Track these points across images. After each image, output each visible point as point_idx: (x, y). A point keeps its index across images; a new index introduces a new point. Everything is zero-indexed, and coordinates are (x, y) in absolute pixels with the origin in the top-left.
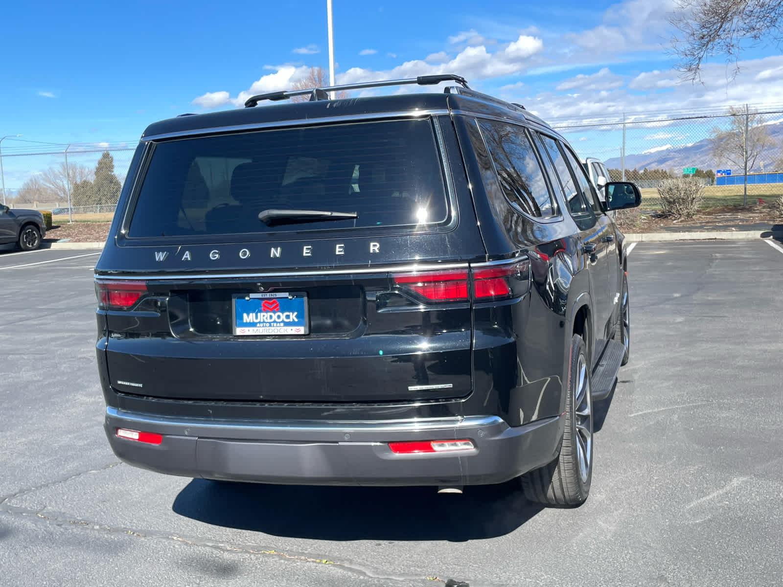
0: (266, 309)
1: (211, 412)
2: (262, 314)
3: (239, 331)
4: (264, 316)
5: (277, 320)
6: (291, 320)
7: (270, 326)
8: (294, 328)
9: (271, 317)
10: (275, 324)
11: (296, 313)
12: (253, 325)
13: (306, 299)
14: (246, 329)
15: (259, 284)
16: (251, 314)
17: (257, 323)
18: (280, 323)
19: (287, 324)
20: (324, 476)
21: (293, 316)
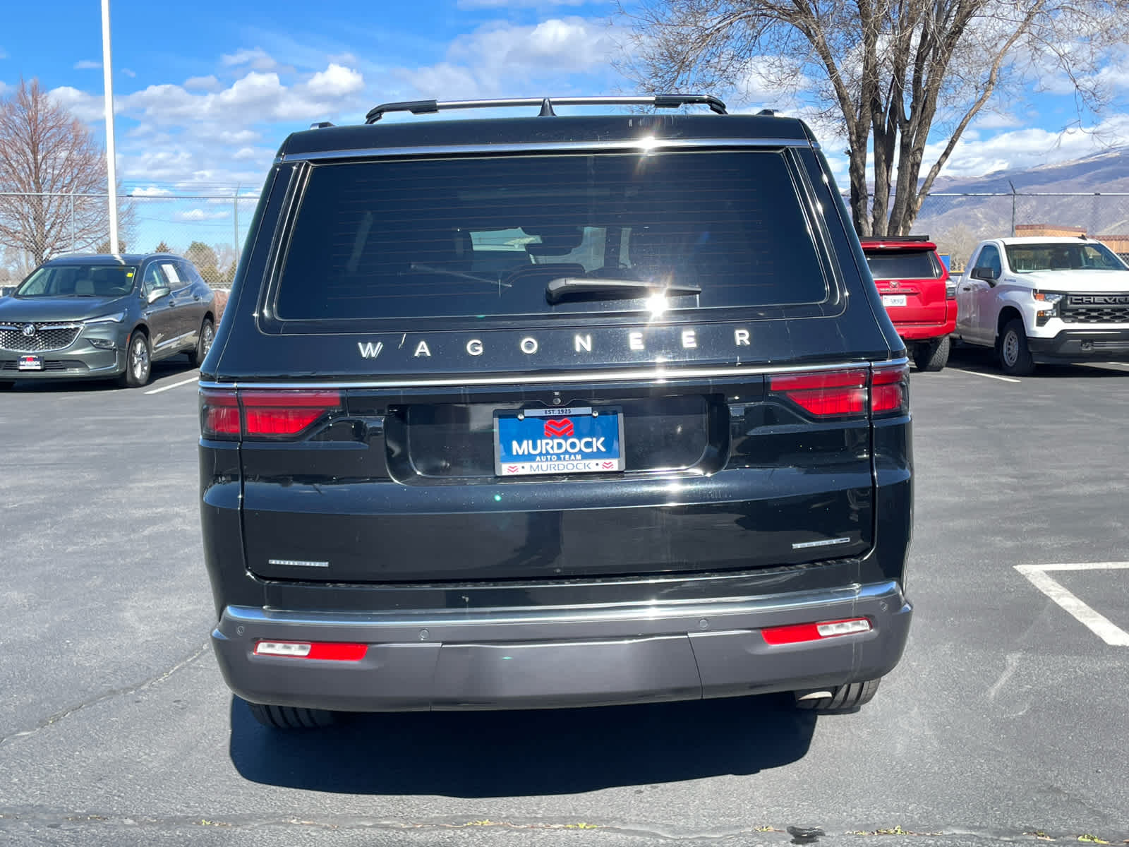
0: (552, 434)
1: (467, 599)
2: (544, 441)
3: (505, 469)
4: (547, 444)
5: (570, 450)
6: (595, 450)
7: (559, 459)
8: (601, 462)
9: (560, 445)
10: (567, 456)
11: (602, 439)
12: (529, 458)
13: (621, 416)
14: (519, 465)
15: (557, 394)
16: (525, 442)
17: (535, 455)
18: (575, 454)
19: (586, 456)
20: (647, 688)
21: (598, 444)
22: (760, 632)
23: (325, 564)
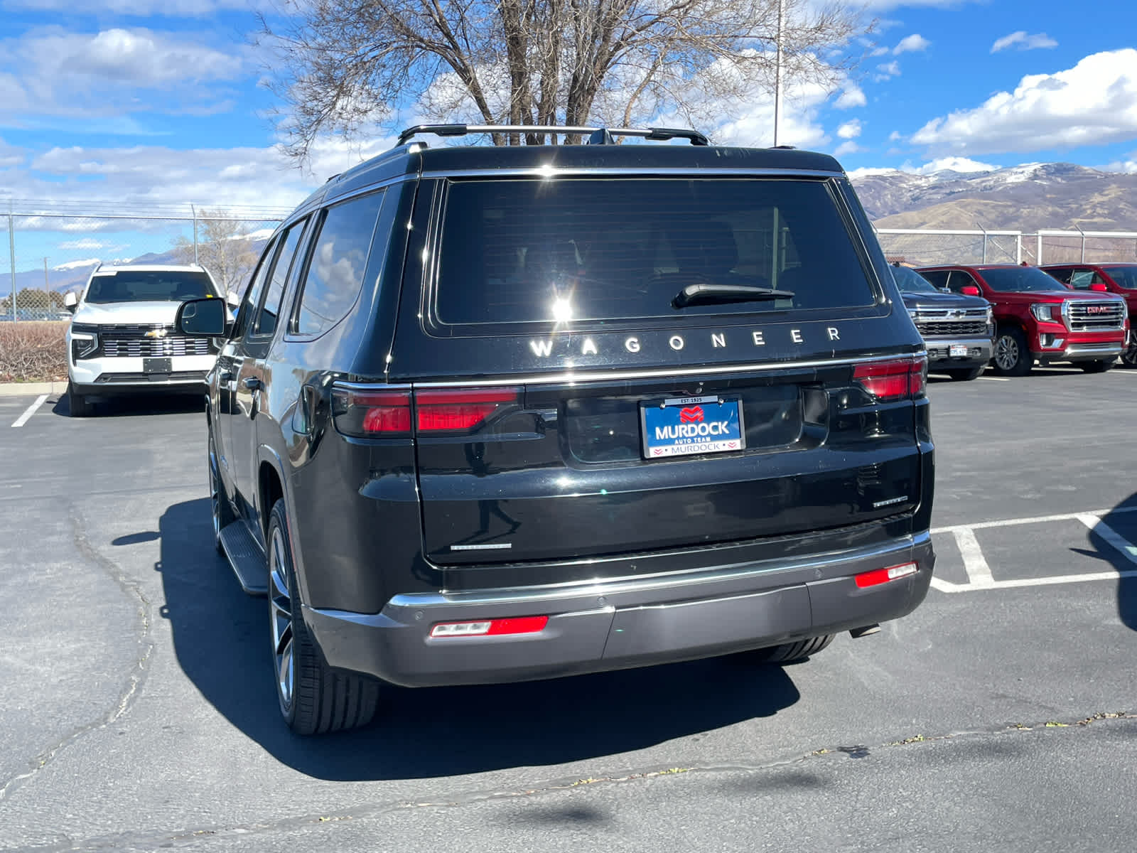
0: (687, 420)
1: (635, 567)
2: (681, 427)
3: (652, 452)
4: (683, 429)
5: (701, 434)
6: (721, 433)
7: (693, 441)
8: (727, 442)
9: (693, 430)
10: (699, 439)
11: (726, 423)
12: (669, 442)
13: (740, 402)
14: (663, 448)
16: (666, 428)
17: (675, 439)
18: (705, 437)
19: (714, 438)
21: (723, 427)
22: (855, 578)
23: (509, 546)
